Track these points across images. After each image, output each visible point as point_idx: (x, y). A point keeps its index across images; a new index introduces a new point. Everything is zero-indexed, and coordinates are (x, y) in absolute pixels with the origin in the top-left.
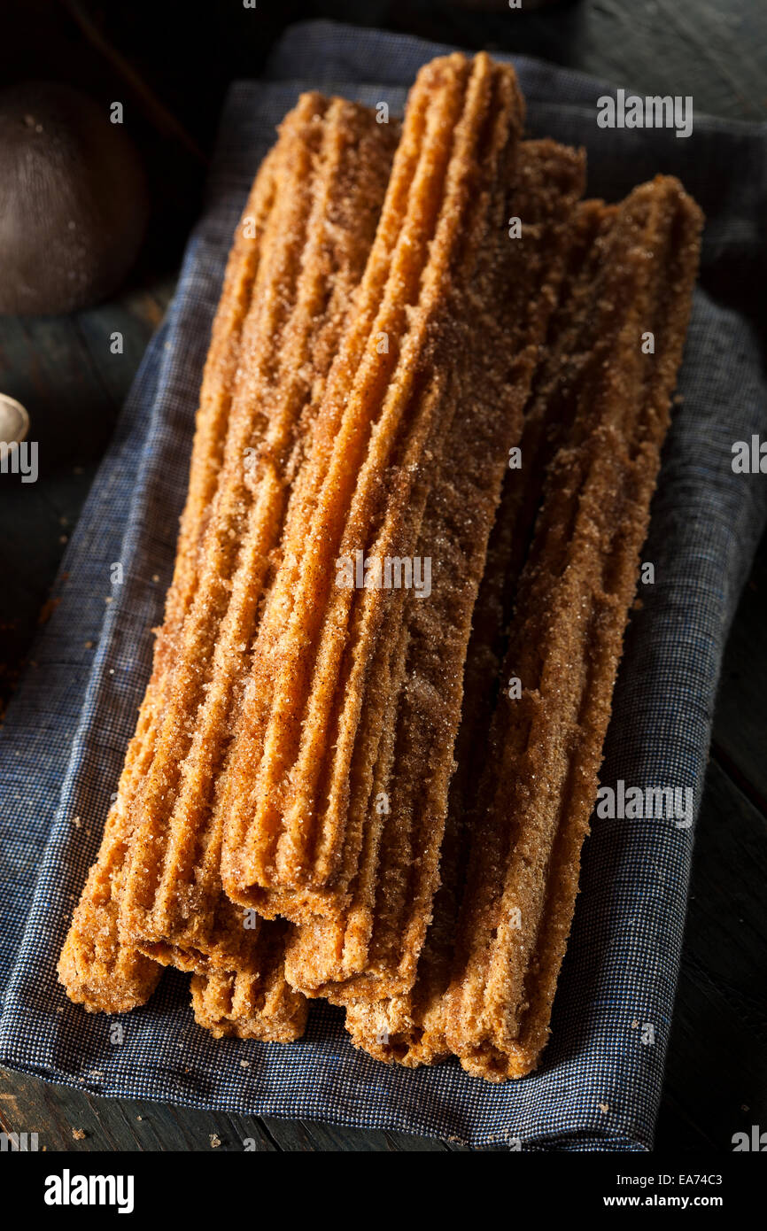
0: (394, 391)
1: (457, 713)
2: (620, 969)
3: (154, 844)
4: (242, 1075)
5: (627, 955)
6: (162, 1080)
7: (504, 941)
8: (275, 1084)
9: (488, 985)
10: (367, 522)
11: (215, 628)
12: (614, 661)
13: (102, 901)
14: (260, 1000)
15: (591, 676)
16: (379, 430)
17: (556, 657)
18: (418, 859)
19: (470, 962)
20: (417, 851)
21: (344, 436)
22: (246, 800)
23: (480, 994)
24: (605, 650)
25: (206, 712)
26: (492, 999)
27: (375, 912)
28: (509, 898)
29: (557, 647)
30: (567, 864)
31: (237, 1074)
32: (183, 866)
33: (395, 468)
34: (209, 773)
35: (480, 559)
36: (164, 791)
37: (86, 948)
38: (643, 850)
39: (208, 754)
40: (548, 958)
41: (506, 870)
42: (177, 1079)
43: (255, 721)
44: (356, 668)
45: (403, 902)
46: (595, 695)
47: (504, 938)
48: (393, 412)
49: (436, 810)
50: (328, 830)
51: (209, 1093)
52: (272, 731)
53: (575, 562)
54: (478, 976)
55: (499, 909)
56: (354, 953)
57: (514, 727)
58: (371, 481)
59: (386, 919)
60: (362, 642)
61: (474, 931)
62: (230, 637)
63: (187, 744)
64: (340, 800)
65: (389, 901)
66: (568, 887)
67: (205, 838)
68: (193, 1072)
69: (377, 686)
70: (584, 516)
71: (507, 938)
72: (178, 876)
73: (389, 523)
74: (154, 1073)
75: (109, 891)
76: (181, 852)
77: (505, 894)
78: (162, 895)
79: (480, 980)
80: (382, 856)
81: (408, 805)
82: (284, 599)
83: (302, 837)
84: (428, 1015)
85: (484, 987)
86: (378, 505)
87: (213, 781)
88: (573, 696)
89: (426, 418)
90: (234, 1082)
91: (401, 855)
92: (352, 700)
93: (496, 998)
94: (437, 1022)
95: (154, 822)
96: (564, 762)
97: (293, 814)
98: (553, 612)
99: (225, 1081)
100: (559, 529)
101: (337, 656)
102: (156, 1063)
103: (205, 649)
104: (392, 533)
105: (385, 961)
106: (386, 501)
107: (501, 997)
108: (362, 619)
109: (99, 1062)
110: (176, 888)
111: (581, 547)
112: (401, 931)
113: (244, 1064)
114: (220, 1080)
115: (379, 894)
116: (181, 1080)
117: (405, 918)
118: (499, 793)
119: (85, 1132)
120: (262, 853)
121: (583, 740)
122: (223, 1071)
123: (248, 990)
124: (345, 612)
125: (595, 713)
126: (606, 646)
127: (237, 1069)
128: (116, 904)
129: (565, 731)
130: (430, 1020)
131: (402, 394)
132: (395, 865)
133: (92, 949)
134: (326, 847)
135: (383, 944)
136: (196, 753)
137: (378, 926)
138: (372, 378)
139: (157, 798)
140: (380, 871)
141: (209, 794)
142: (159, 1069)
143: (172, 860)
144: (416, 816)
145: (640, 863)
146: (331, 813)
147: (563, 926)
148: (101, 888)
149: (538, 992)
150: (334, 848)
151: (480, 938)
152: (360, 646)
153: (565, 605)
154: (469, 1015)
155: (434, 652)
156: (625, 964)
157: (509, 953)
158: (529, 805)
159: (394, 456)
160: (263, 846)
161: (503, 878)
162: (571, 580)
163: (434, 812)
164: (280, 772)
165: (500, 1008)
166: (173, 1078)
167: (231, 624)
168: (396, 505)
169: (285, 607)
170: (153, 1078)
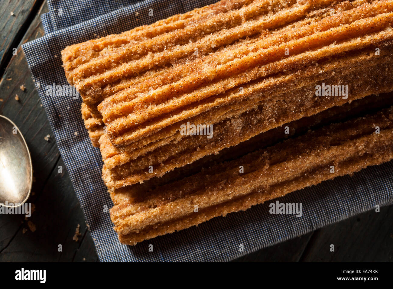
0: (357, 42)
1: (238, 142)
2: (177, 255)
3: (111, 63)
4: (71, 135)
5: (184, 255)
6: (50, 109)
7: (152, 213)
8: (74, 150)
9: (134, 215)
10: (282, 69)
11: (221, 28)
12: (308, 185)
13: (97, 49)
14: (94, 129)
15: (296, 179)
16: (333, 47)
17: (290, 165)
18: (163, 165)
19: (140, 203)
20: (166, 162)
21: (320, 35)
22: (137, 92)
23: (129, 214)
24: (311, 179)
25: (178, 49)
26: (128, 221)
27: (132, 161)
28: (171, 205)
29: (295, 162)
30: (206, 215)
31: (71, 133)
32: (106, 81)
33: (317, 65)
34: (150, 67)
35: (316, 111)
36: (136, 53)
37: (74, 56)
38: (232, 238)
39: (158, 62)
40: (163, 229)
41: (182, 198)
42: (54, 114)
43: (170, 77)
44: (210, 104)
45: (143, 168)
46: (287, 186)
47: (154, 212)
48: (344, 48)
49: (189, 160)
50: (134, 134)
51: (57, 127)
52: (166, 88)
53: (340, 148)
54: (136, 210)
55: (165, 204)
56: (110, 163)
57: (250, 165)
58: (302, 60)
59: (132, 166)
60: (223, 100)
61: (153, 198)
62: (217, 38)
63: (161, 50)
64: (150, 131)
65: (139, 163)
66: (197, 220)
67: (123, 81)
68: (61, 118)
69: (214, 114)
70: (365, 139)
71: (154, 213)
72: (101, 81)
73: (287, 78)
74: (51, 105)
75: (102, 49)
76: (111, 77)
77: (172, 202)
78: (90, 80)
79: (134, 212)
80: (156, 151)
81: (184, 148)
82: (232, 55)
83: (126, 126)
84: (120, 195)
85: (132, 214)
86: (293, 69)
87: (149, 70)
88: (280, 178)
89: (351, 62)
90: (67, 134)
91: (161, 157)
92: (195, 111)
93: (129, 222)
94: (119, 200)
95: (121, 57)
96: (249, 191)
97: (134, 117)
98: (310, 152)
99: (65, 130)
100: (354, 133)
101: (210, 94)
102: (55, 103)
103: (208, 30)
104: (283, 82)
105: (115, 175)
106: (297, 71)
107: (131, 223)
108: (234, 94)
109: (45, 82)
110: (95, 84)
111: (350, 146)
112: (130, 174)
113: (76, 133)
114: (65, 129)
115: (139, 158)
116: (55, 116)
117: (138, 172)
118: (217, 175)
119: (25, 89)
120: (113, 114)
121: (263, 192)
122: (69, 127)
123: (93, 124)
124: (233, 85)
125: (278, 190)
126: (313, 178)
127: (73, 132)
128: (98, 55)
129: (262, 184)
130: (118, 197)
131: (357, 46)
132: (156, 157)
133: (75, 58)
134: (127, 137)
135: (121, 171)
136: (158, 56)
137: (127, 165)
138: (359, 28)
139: (131, 52)
140: (150, 153)
141: (142, 72)
142: (54, 106)
143: (107, 74)
144: (182, 153)
145: (226, 240)
146: (142, 131)
147: (179, 227)
148: (101, 46)
149: (147, 233)
150: (128, 141)
151: (151, 202)
152: (221, 100)
153: (317, 155)
154: (118, 215)
155: (257, 119)
156: (180, 256)
157: (149, 217)
158: (216, 191)
159: (322, 61)
160: (116, 113)
161: (179, 198)
162: (330, 151)
163: (187, 158)
164: (150, 101)
165: (126, 225)
166: (54, 112)
167: (225, 34)
168: (298, 76)
169: (229, 57)
170: (49, 106)
